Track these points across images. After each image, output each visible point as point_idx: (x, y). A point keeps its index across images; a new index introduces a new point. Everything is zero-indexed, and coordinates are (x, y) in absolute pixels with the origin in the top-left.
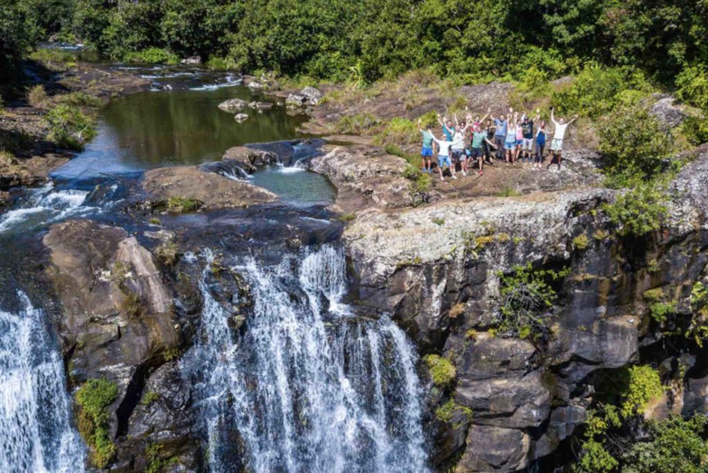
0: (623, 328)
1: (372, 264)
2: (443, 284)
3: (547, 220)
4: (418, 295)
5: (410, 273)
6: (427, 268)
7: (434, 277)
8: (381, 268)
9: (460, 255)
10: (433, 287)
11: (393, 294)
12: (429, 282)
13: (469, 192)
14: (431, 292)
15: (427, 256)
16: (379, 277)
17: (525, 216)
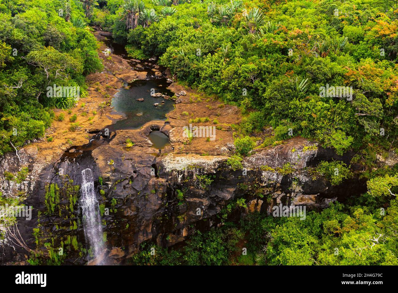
0: (229, 191)
1: (166, 168)
2: (182, 175)
3: (208, 165)
4: (175, 177)
5: (174, 172)
6: (178, 171)
7: (180, 174)
8: (167, 170)
9: (186, 170)
10: (179, 176)
11: (170, 176)
12: (179, 174)
13: (198, 152)
14: (179, 177)
15: (179, 169)
16: (167, 172)
17: (203, 163)
